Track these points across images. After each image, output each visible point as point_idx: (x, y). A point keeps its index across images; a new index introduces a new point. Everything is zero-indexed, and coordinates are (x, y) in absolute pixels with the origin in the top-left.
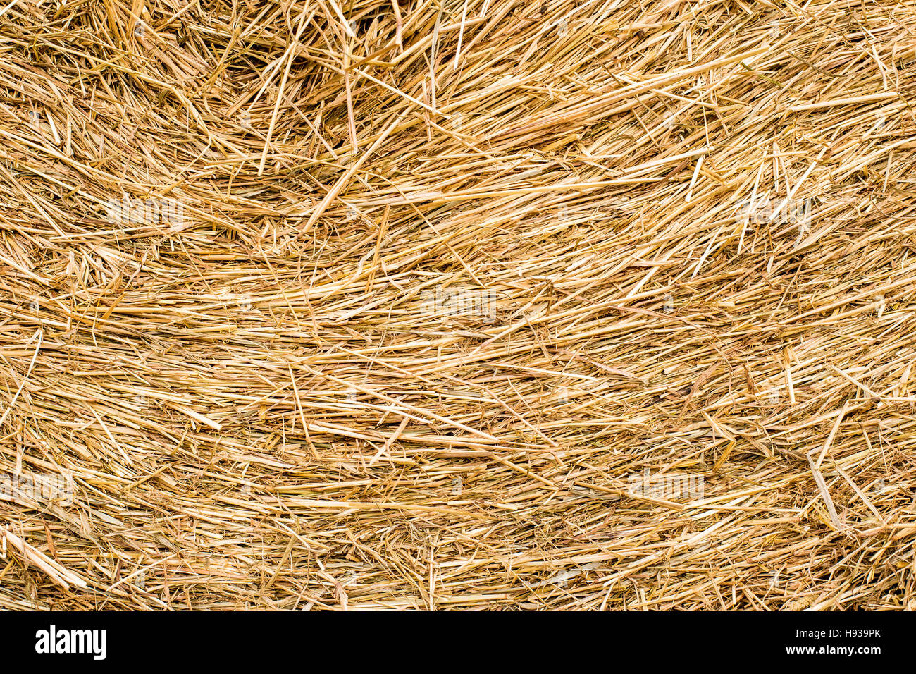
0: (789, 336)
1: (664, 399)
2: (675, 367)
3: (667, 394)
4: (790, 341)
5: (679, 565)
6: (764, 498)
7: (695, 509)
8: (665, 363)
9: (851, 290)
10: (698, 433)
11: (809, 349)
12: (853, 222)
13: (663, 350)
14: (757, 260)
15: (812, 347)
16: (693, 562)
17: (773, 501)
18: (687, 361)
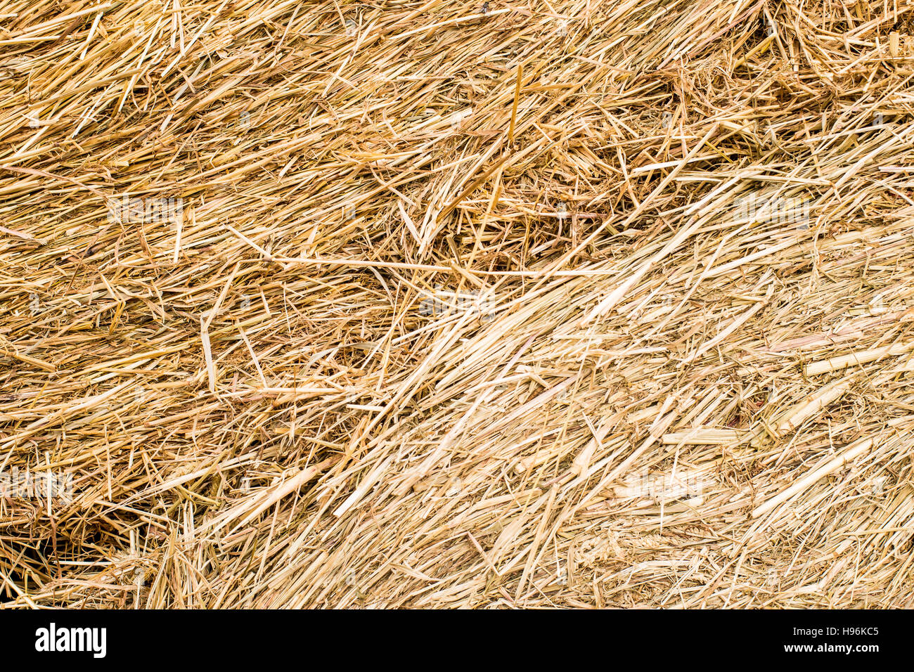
0: (191, 196)
1: (66, 261)
2: (78, 228)
3: (69, 256)
4: (192, 201)
5: (80, 428)
6: (165, 362)
7: (97, 372)
8: (65, 224)
9: (256, 149)
10: (97, 295)
11: (212, 209)
12: (257, 77)
13: (62, 211)
14: (156, 118)
15: (216, 207)
16: (93, 425)
17: (176, 365)
18: (88, 222)
